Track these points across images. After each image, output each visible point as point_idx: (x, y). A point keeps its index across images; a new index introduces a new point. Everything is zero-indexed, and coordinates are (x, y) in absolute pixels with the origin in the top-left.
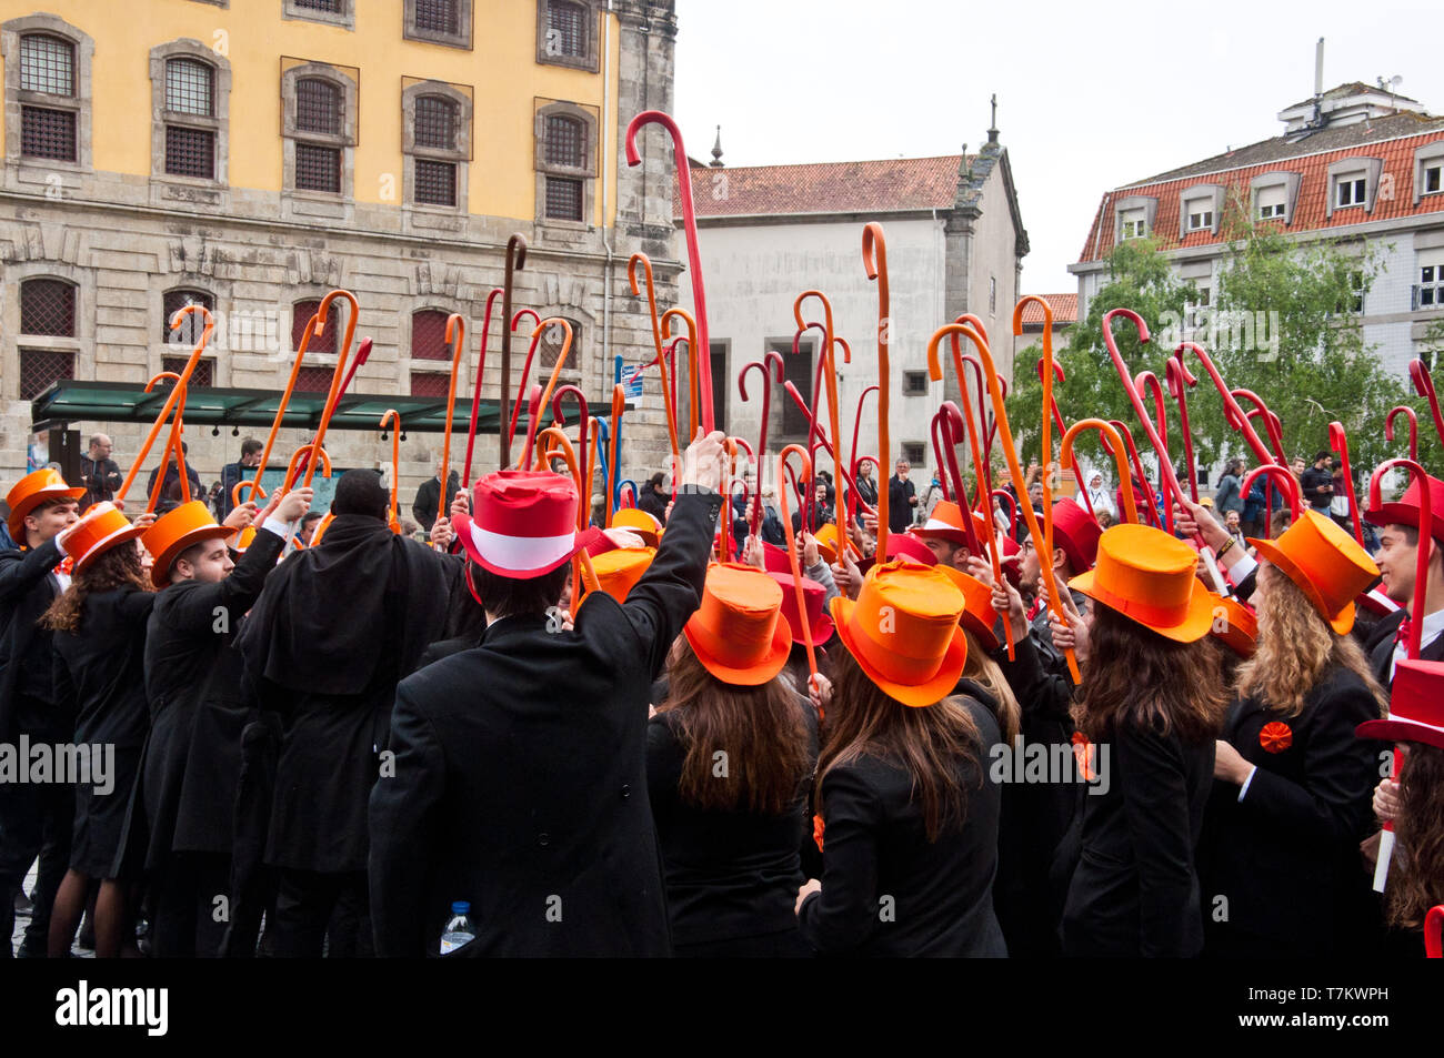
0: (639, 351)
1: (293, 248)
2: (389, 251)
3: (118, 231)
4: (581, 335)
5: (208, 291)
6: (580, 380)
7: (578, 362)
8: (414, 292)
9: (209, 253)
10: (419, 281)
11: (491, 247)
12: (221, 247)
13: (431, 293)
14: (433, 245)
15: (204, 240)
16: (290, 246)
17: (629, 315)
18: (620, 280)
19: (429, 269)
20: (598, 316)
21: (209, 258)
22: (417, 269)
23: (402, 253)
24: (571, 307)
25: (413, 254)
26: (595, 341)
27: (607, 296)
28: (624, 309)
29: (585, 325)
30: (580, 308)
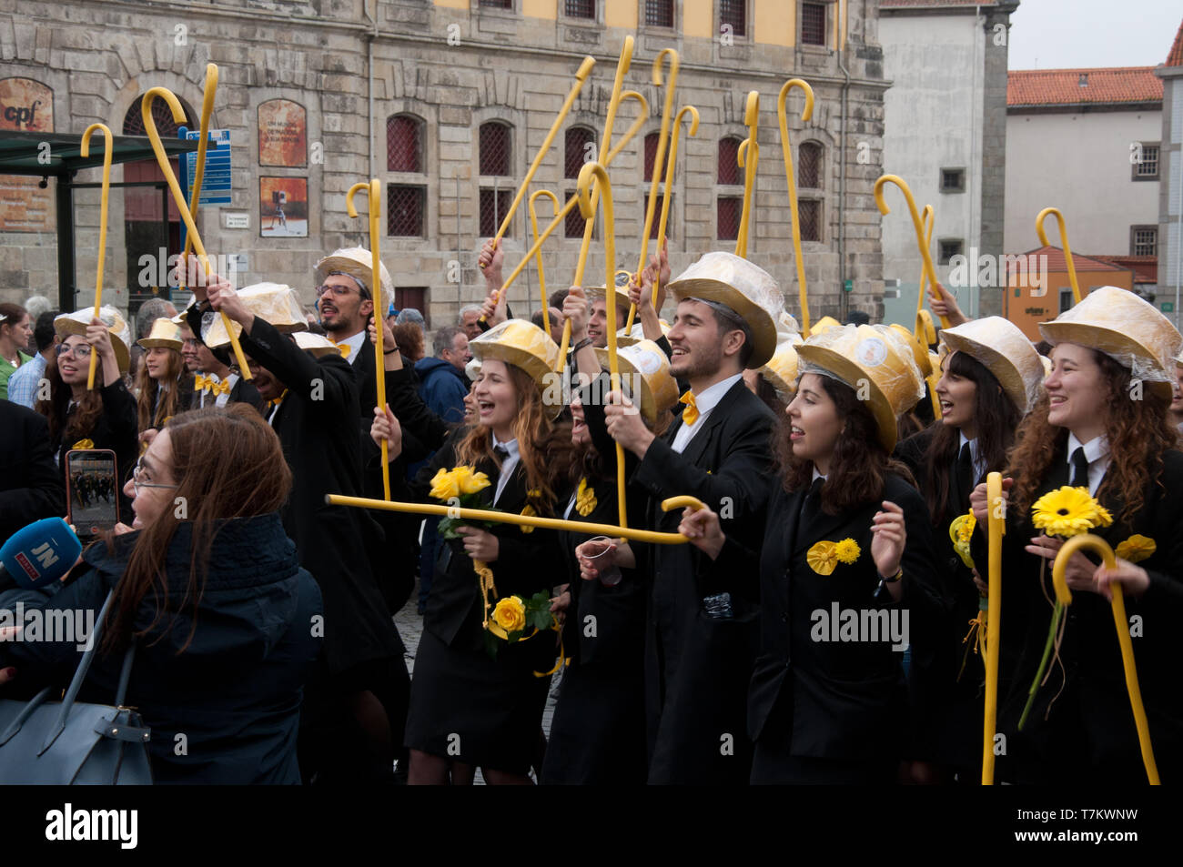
0: (863, 169)
1: (647, 84)
2: (706, 82)
3: (540, 74)
4: (824, 155)
5: (592, 127)
6: (823, 199)
7: (821, 181)
8: (722, 121)
9: (596, 91)
10: (725, 110)
11: (773, 75)
12: (603, 86)
13: (733, 121)
14: (737, 75)
15: (592, 79)
16: (645, 82)
17: (857, 135)
18: (852, 101)
19: (731, 98)
20: (836, 137)
21: (596, 96)
22: (724, 98)
23: (714, 84)
24: (819, 128)
25: (721, 85)
26: (835, 161)
27: (844, 118)
28: (855, 130)
29: (827, 146)
30: (825, 130)
